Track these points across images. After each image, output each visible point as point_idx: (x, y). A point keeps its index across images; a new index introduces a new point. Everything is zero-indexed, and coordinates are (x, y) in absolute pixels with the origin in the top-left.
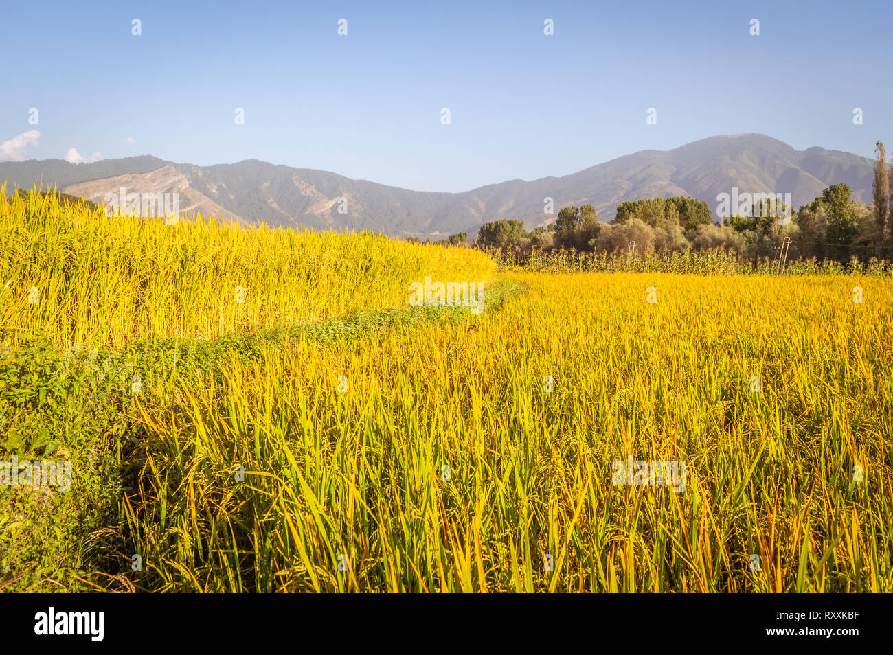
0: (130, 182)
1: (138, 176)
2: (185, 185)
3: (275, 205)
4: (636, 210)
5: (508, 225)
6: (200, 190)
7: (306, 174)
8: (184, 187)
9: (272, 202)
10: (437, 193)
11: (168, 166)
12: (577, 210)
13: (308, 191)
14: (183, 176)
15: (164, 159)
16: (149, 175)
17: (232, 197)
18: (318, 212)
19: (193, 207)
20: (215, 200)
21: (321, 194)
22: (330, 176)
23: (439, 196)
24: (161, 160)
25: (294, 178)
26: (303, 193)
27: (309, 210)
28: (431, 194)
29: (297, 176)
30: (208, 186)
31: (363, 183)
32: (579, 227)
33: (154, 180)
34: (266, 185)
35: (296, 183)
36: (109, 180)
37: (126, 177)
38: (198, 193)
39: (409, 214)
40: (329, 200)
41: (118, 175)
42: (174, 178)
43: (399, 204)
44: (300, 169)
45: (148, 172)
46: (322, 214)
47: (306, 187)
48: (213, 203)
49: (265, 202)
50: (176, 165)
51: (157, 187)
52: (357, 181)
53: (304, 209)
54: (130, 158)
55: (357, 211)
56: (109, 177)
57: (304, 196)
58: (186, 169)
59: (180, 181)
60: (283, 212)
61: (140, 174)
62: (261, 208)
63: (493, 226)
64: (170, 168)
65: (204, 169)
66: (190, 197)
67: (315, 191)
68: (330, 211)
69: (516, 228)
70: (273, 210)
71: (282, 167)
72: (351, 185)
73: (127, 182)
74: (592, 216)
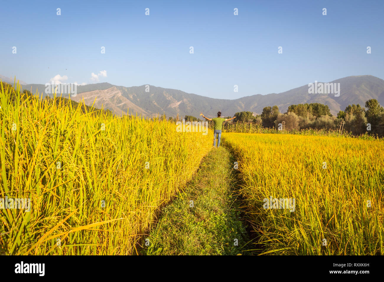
0: (99, 93)
1: (102, 91)
2: (120, 95)
3: (156, 104)
4: (295, 108)
5: (246, 114)
6: (126, 97)
7: (169, 91)
8: (119, 96)
9: (154, 103)
10: (223, 100)
11: (114, 87)
12: (271, 108)
13: (169, 98)
14: (119, 91)
15: (112, 84)
16: (106, 91)
17: (138, 100)
18: (173, 107)
19: (123, 104)
20: (132, 101)
21: (175, 99)
22: (179, 92)
23: (224, 101)
24: (111, 84)
25: (164, 92)
26: (167, 99)
27: (170, 106)
28: (221, 100)
29: (165, 92)
30: (129, 95)
31: (192, 95)
32: (271, 116)
33: (108, 93)
34: (152, 95)
35: (165, 95)
36: (90, 92)
37: (97, 91)
38: (125, 98)
39: (211, 108)
40: (178, 102)
41: (94, 90)
42: (115, 92)
43: (207, 104)
44: (166, 89)
45: (106, 89)
46: (175, 108)
47: (169, 96)
48: (131, 102)
49: (152, 102)
50: (117, 87)
51: (109, 95)
52: (190, 94)
53: (168, 105)
54: (99, 83)
55: (189, 106)
56: (91, 91)
57: (167, 100)
58: (121, 88)
59: (118, 93)
60: (159, 106)
61: (102, 90)
62: (150, 105)
63: (240, 114)
64: (114, 88)
65: (128, 88)
66: (121, 100)
67: (172, 98)
68: (178, 106)
69: (250, 115)
70: (155, 106)
71: (159, 88)
72: (187, 95)
73: (97, 93)
74: (277, 111)
